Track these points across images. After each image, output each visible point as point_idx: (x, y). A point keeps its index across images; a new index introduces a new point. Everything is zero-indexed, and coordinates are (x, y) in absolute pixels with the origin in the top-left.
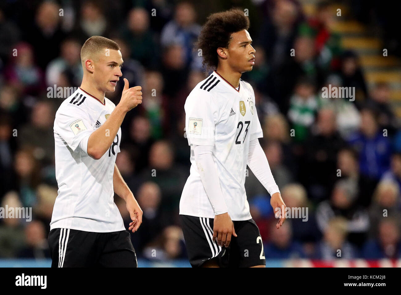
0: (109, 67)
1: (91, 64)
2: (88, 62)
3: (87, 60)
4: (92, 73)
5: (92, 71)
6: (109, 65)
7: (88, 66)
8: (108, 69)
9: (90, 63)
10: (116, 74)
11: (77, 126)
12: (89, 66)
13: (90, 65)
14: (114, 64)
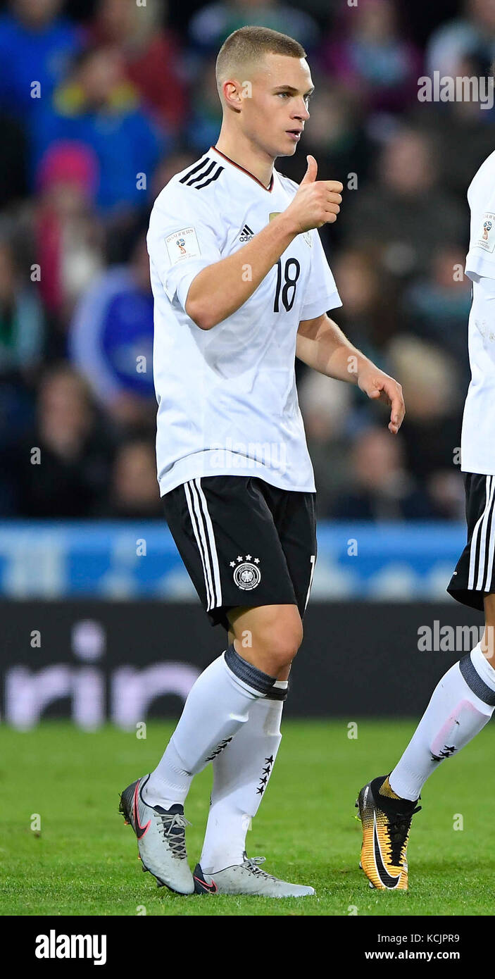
0: (276, 96)
1: (235, 91)
2: (229, 86)
3: (225, 82)
4: (238, 111)
5: (239, 107)
6: (278, 94)
7: (229, 95)
8: (274, 101)
9: (234, 89)
10: (296, 115)
11: (181, 244)
12: (232, 96)
13: (233, 92)
14: (289, 92)
